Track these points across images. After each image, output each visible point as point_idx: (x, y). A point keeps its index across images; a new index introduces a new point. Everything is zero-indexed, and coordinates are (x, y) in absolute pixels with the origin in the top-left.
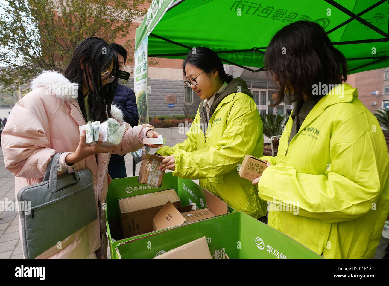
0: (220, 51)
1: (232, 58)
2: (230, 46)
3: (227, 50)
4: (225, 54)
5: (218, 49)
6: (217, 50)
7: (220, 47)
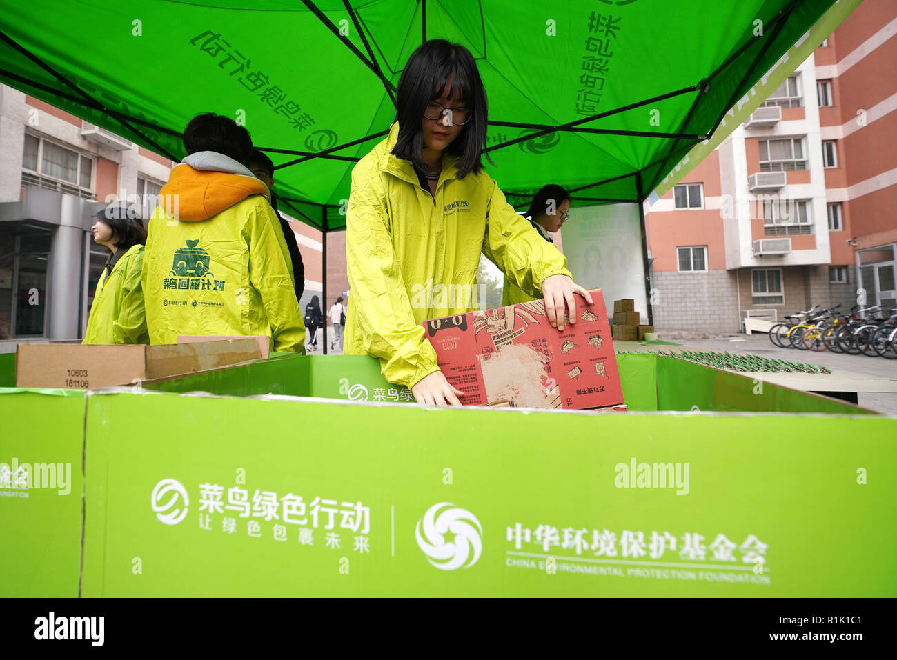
0: (141, 119)
1: (168, 145)
2: (165, 120)
3: (158, 124)
4: (154, 131)
5: (138, 114)
6: (135, 115)
7: (141, 112)
